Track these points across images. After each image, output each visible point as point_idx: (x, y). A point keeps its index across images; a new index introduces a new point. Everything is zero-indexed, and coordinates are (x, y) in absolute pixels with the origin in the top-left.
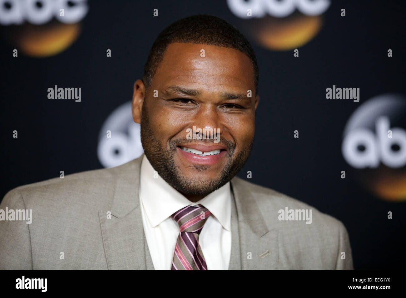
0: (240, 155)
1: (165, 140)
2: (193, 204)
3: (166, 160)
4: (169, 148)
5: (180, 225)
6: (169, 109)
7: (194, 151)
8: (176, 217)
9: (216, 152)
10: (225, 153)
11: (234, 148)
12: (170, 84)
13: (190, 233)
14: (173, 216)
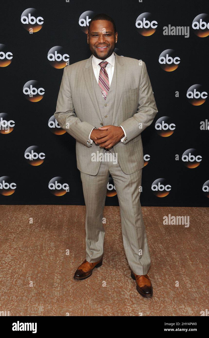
0: (112, 47)
1: (93, 46)
2: (103, 61)
3: (94, 51)
4: (94, 48)
5: (101, 66)
6: (92, 38)
7: (100, 48)
8: (100, 64)
9: (106, 47)
10: (108, 47)
11: (110, 45)
12: (92, 32)
13: (103, 67)
14: (99, 64)
